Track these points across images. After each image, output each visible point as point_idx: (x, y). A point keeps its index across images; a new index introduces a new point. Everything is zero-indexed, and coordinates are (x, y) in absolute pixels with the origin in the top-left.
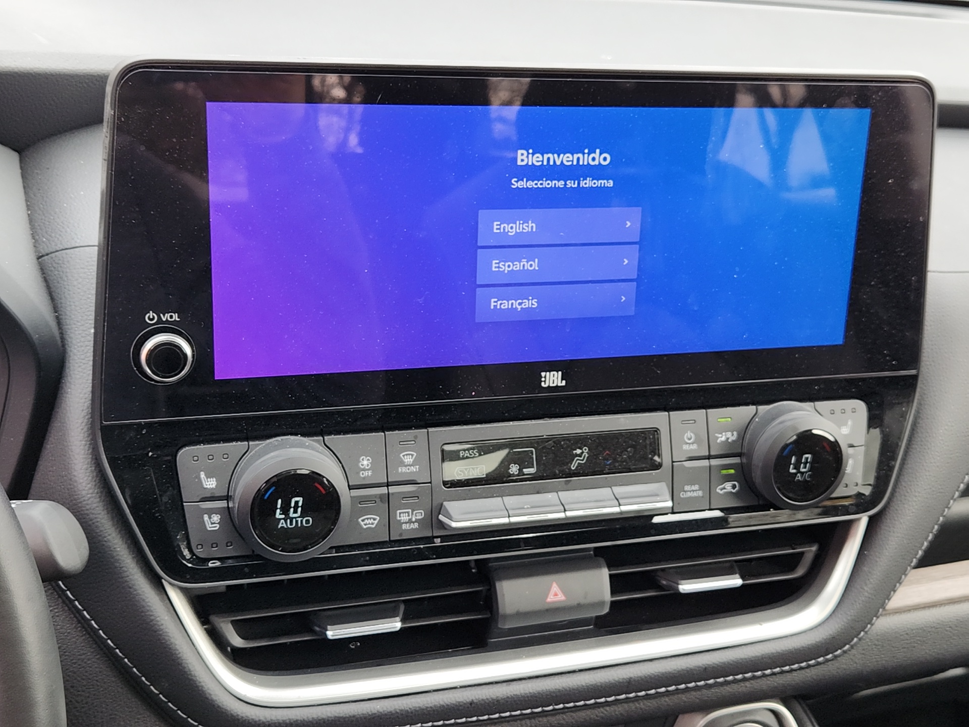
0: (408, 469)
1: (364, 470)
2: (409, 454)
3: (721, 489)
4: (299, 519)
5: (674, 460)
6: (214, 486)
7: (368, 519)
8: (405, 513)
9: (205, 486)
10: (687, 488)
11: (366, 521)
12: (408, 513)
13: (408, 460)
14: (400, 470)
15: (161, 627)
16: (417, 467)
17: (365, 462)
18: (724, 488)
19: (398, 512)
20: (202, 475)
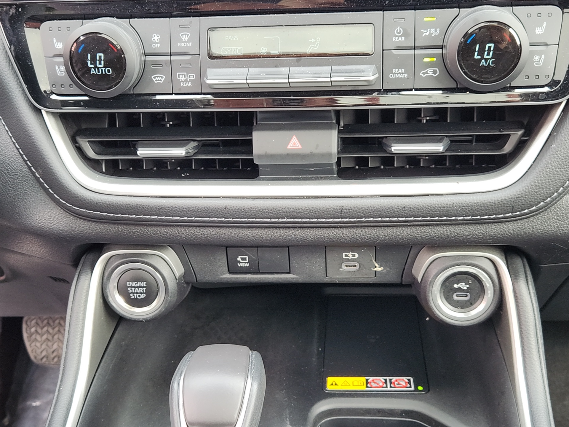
0: (185, 44)
1: (155, 43)
2: (185, 34)
3: (424, 73)
4: (103, 69)
5: (384, 49)
6: (61, 47)
7: (157, 77)
8: (182, 74)
9: (56, 47)
10: (394, 71)
11: (156, 78)
12: (184, 75)
13: (185, 38)
14: (179, 45)
15: (34, 134)
16: (191, 43)
17: (156, 38)
18: (427, 73)
19: (178, 73)
20: (55, 40)
